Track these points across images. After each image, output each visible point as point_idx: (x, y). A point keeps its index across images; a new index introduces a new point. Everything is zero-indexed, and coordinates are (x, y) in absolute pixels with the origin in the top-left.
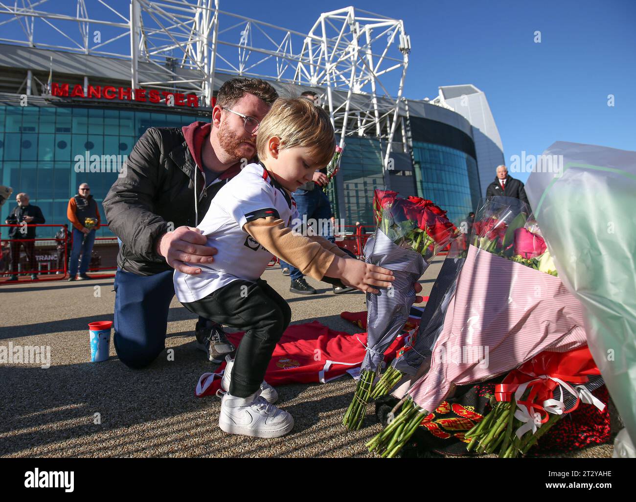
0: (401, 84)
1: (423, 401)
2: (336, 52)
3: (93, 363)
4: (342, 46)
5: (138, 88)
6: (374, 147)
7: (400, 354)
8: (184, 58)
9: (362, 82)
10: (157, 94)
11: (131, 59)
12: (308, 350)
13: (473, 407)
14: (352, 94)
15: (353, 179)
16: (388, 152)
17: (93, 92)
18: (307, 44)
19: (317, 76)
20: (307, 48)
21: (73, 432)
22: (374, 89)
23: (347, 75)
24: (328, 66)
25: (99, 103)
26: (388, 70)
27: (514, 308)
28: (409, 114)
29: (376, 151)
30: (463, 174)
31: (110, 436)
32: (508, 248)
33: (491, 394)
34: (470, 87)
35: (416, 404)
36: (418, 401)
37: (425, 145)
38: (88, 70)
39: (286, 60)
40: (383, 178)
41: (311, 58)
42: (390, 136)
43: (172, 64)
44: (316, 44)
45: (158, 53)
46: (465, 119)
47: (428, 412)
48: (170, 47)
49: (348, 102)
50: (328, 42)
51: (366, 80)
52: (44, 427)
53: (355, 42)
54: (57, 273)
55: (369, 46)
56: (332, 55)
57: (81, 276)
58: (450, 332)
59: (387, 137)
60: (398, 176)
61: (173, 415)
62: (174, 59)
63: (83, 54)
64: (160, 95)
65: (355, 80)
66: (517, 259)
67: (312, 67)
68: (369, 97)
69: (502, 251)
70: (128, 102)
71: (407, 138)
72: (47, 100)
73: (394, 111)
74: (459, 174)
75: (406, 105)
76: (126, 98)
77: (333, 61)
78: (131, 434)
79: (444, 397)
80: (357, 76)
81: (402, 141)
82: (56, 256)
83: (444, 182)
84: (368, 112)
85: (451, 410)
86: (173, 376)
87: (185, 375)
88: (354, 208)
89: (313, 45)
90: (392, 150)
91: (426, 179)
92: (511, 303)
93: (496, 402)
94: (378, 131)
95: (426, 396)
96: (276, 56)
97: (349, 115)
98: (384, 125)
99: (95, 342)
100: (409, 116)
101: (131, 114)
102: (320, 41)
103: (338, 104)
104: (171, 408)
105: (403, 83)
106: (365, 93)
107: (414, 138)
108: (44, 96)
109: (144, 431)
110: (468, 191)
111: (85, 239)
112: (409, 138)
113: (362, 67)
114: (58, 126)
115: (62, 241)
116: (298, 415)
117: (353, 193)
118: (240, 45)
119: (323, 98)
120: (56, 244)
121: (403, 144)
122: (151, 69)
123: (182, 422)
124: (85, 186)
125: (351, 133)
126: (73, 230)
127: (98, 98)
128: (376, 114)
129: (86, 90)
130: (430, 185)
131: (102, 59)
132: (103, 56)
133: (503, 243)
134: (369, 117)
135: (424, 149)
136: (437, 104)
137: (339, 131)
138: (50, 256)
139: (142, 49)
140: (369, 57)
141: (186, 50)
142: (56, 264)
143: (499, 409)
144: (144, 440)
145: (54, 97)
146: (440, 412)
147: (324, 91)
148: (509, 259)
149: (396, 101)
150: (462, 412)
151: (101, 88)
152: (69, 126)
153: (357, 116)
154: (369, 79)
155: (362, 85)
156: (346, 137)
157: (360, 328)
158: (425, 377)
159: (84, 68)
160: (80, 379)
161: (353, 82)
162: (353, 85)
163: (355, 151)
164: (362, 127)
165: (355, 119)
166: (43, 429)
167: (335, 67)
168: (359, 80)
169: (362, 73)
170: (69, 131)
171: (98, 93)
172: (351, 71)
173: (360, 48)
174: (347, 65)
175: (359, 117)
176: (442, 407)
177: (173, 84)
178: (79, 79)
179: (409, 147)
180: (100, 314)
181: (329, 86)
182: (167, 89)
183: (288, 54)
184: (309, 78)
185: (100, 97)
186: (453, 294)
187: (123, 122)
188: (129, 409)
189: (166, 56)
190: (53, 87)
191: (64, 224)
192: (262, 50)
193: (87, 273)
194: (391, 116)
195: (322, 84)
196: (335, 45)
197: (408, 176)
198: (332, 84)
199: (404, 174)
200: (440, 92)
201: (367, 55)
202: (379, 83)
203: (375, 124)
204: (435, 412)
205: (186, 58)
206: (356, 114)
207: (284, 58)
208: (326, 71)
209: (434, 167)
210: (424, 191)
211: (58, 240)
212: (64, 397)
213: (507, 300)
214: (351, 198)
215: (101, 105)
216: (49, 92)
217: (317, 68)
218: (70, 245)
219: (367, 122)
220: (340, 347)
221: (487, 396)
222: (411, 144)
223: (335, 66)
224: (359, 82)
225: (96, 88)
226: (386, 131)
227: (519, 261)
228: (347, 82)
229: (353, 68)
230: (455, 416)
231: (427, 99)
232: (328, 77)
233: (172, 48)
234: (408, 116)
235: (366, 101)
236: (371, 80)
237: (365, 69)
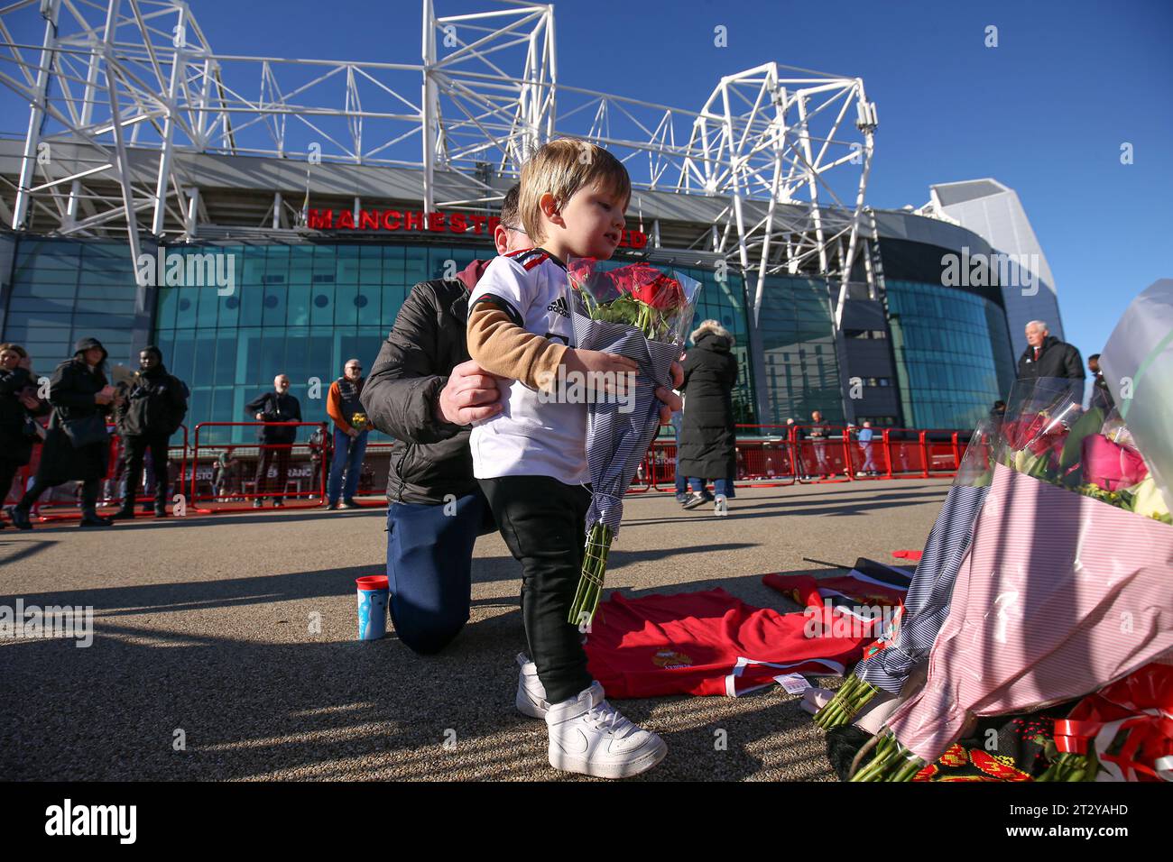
0: (862, 185)
1: (915, 740)
2: (747, 137)
3: (362, 642)
4: (759, 127)
5: (433, 211)
6: (816, 292)
7: (870, 653)
8: (503, 162)
9: (793, 184)
10: (462, 220)
11: (423, 167)
12: (706, 639)
13: (1011, 759)
14: (777, 204)
15: (781, 346)
16: (841, 299)
17: (367, 221)
18: (699, 128)
19: (717, 178)
20: (699, 134)
21: (331, 751)
22: (813, 194)
23: (768, 175)
24: (734, 161)
25: (375, 236)
26: (838, 162)
27: (1086, 580)
28: (878, 233)
29: (820, 299)
30: (979, 335)
31: (386, 761)
32: (1071, 470)
33: (1046, 738)
34: (989, 184)
35: (901, 745)
36: (905, 740)
37: (908, 285)
38: (360, 187)
39: (665, 156)
40: (834, 344)
41: (706, 150)
42: (845, 273)
43: (485, 172)
44: (713, 127)
45: (465, 157)
46: (981, 239)
47: (924, 761)
48: (481, 146)
49: (769, 219)
50: (734, 123)
51: (800, 180)
52: (289, 739)
53: (779, 119)
54: (311, 497)
55: (804, 125)
56: (741, 143)
57: (346, 502)
58: (963, 619)
59: (839, 274)
60: (861, 340)
61: (484, 735)
62: (488, 164)
63: (354, 163)
64: (465, 220)
65: (780, 182)
66: (1088, 490)
67: (707, 165)
68: (805, 209)
69: (1059, 477)
70: (419, 233)
71: (875, 275)
72: (301, 234)
73: (850, 230)
74: (974, 334)
75: (872, 218)
76: (415, 227)
77: (743, 153)
78: (418, 761)
79: (955, 736)
80: (785, 175)
81: (866, 280)
82: (309, 470)
83: (946, 348)
84: (804, 233)
85: (968, 761)
86: (484, 670)
87: (502, 669)
88: (783, 395)
89: (709, 128)
90: (848, 296)
91: (912, 343)
92: (1080, 570)
93: (1057, 752)
94: (823, 265)
95: (920, 732)
96: (650, 150)
97: (772, 240)
98: (833, 253)
99: (365, 608)
100: (879, 237)
101: (422, 251)
102: (721, 123)
103: (751, 222)
104: (481, 722)
105: (866, 183)
106: (799, 203)
107: (888, 274)
108: (297, 228)
109: (438, 758)
110: (991, 364)
111: (351, 445)
112: (879, 274)
113: (793, 159)
114: (317, 273)
115: (318, 448)
116: (689, 749)
117: (780, 370)
118: (589, 136)
119: (727, 214)
120: (309, 453)
121: (867, 286)
122: (455, 182)
123: (498, 747)
124: (355, 363)
125: (776, 269)
126: (335, 430)
127: (375, 229)
128: (819, 235)
129: (357, 218)
130: (919, 354)
131: (382, 170)
132: (382, 166)
133: (1061, 461)
134: (806, 242)
135: (906, 292)
136: (929, 216)
137: (756, 266)
138: (300, 471)
139: (440, 152)
140: (805, 143)
141: (507, 149)
142: (308, 483)
143: (1064, 766)
144: (438, 773)
145: (312, 231)
146: (947, 763)
147: (728, 201)
148: (1073, 491)
149: (853, 212)
150: (989, 766)
151: (379, 214)
152: (330, 273)
153: (785, 241)
154: (806, 179)
155: (794, 189)
156: (767, 277)
157: (797, 603)
158: (918, 698)
159: (355, 185)
160: (342, 665)
161: (778, 185)
162: (778, 190)
163: (784, 298)
164: (794, 258)
165: (783, 245)
166: (287, 742)
167: (747, 163)
168: (789, 180)
169: (792, 169)
170: (332, 281)
171: (375, 221)
172: (774, 167)
173: (788, 129)
174: (767, 157)
175: (789, 242)
176: (950, 753)
177: (486, 202)
178: (347, 202)
179: (879, 290)
180: (372, 563)
181: (737, 194)
182: (477, 211)
183: (667, 147)
184: (704, 182)
185: (377, 227)
186: (967, 551)
187: (410, 264)
188: (416, 719)
189: (475, 161)
190: (311, 214)
191: (321, 422)
192: (626, 142)
193: (354, 498)
194: (846, 239)
195: (726, 191)
196: (745, 127)
197: (878, 339)
198: (742, 191)
199: (871, 335)
200: (933, 194)
201: (802, 140)
202: (824, 184)
203: (817, 253)
204: (938, 763)
205: (505, 162)
206: (784, 237)
207: (660, 152)
208: (731, 170)
209: (925, 323)
210: (909, 365)
211: (313, 446)
212: (319, 694)
213: (1071, 565)
214: (777, 379)
215: (379, 239)
216: (304, 223)
217: (717, 165)
218: (329, 453)
219: (804, 250)
220: (762, 636)
221: (1039, 740)
222: (882, 284)
223: (746, 161)
224: (787, 185)
225: (371, 214)
226: (838, 264)
227: (1093, 494)
228: (767, 186)
229: (778, 163)
230: (978, 772)
231: (909, 207)
232: (734, 180)
233: (484, 147)
234: (875, 236)
235: (802, 215)
236: (809, 179)
237: (798, 162)
